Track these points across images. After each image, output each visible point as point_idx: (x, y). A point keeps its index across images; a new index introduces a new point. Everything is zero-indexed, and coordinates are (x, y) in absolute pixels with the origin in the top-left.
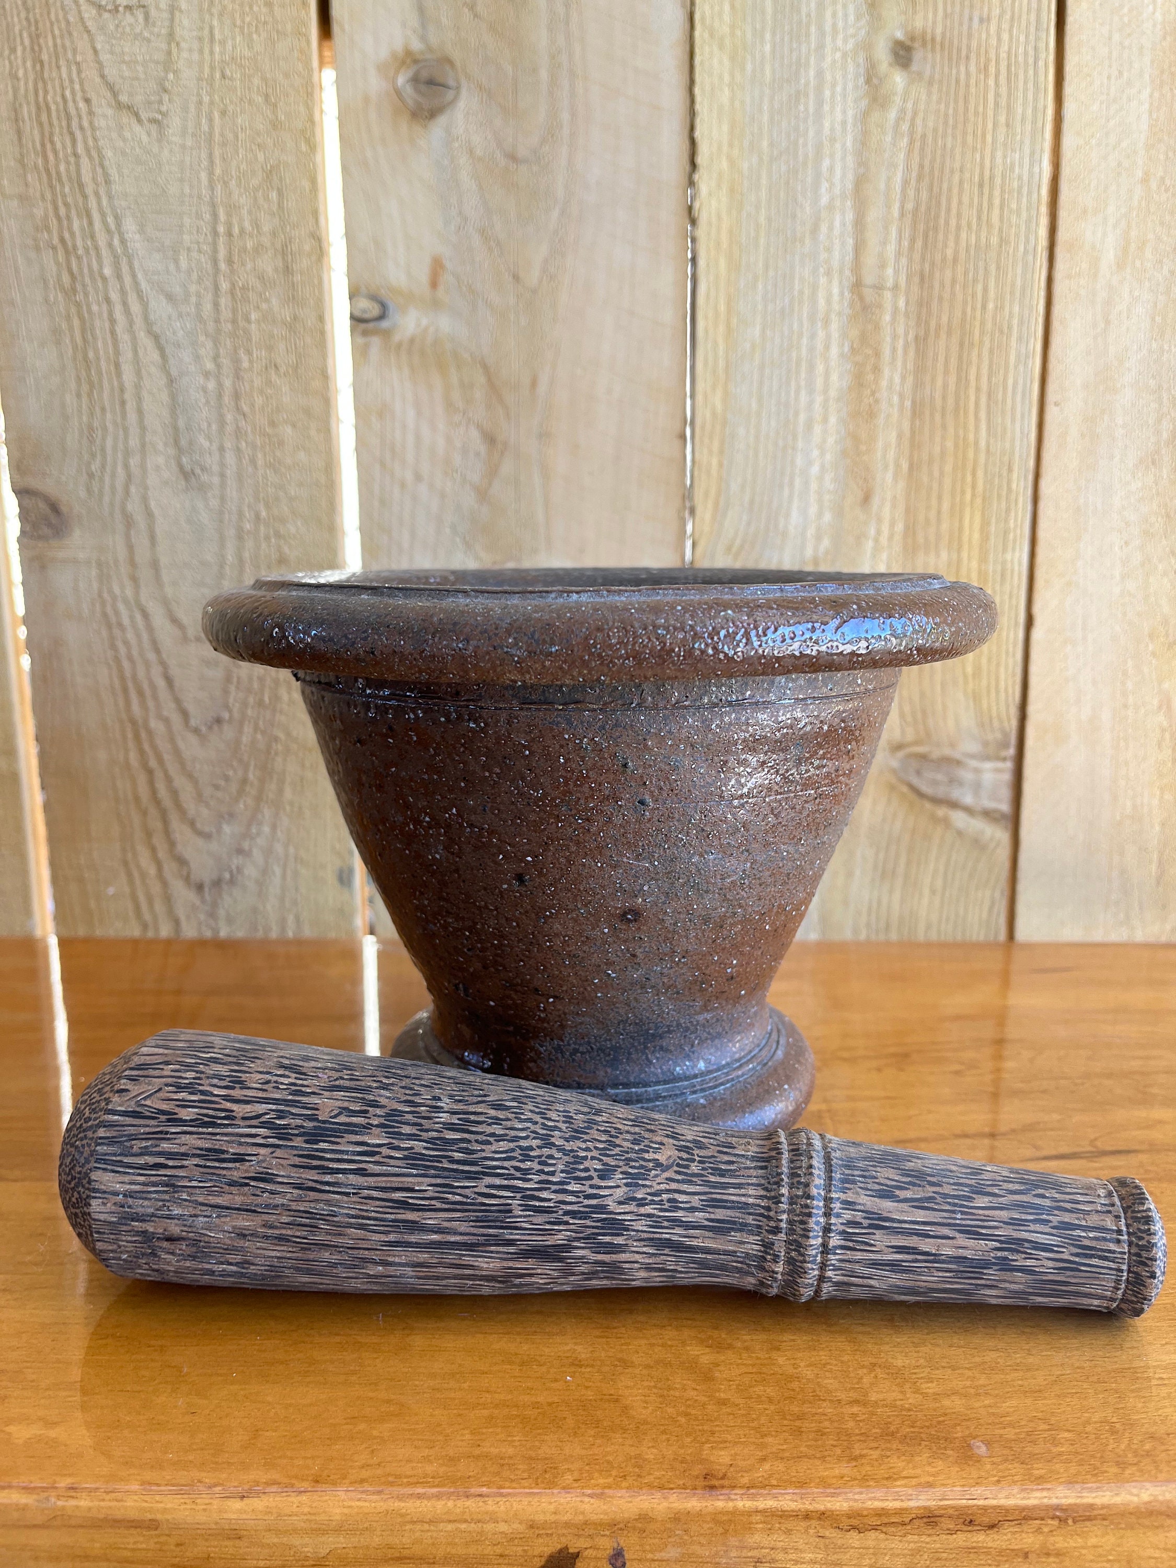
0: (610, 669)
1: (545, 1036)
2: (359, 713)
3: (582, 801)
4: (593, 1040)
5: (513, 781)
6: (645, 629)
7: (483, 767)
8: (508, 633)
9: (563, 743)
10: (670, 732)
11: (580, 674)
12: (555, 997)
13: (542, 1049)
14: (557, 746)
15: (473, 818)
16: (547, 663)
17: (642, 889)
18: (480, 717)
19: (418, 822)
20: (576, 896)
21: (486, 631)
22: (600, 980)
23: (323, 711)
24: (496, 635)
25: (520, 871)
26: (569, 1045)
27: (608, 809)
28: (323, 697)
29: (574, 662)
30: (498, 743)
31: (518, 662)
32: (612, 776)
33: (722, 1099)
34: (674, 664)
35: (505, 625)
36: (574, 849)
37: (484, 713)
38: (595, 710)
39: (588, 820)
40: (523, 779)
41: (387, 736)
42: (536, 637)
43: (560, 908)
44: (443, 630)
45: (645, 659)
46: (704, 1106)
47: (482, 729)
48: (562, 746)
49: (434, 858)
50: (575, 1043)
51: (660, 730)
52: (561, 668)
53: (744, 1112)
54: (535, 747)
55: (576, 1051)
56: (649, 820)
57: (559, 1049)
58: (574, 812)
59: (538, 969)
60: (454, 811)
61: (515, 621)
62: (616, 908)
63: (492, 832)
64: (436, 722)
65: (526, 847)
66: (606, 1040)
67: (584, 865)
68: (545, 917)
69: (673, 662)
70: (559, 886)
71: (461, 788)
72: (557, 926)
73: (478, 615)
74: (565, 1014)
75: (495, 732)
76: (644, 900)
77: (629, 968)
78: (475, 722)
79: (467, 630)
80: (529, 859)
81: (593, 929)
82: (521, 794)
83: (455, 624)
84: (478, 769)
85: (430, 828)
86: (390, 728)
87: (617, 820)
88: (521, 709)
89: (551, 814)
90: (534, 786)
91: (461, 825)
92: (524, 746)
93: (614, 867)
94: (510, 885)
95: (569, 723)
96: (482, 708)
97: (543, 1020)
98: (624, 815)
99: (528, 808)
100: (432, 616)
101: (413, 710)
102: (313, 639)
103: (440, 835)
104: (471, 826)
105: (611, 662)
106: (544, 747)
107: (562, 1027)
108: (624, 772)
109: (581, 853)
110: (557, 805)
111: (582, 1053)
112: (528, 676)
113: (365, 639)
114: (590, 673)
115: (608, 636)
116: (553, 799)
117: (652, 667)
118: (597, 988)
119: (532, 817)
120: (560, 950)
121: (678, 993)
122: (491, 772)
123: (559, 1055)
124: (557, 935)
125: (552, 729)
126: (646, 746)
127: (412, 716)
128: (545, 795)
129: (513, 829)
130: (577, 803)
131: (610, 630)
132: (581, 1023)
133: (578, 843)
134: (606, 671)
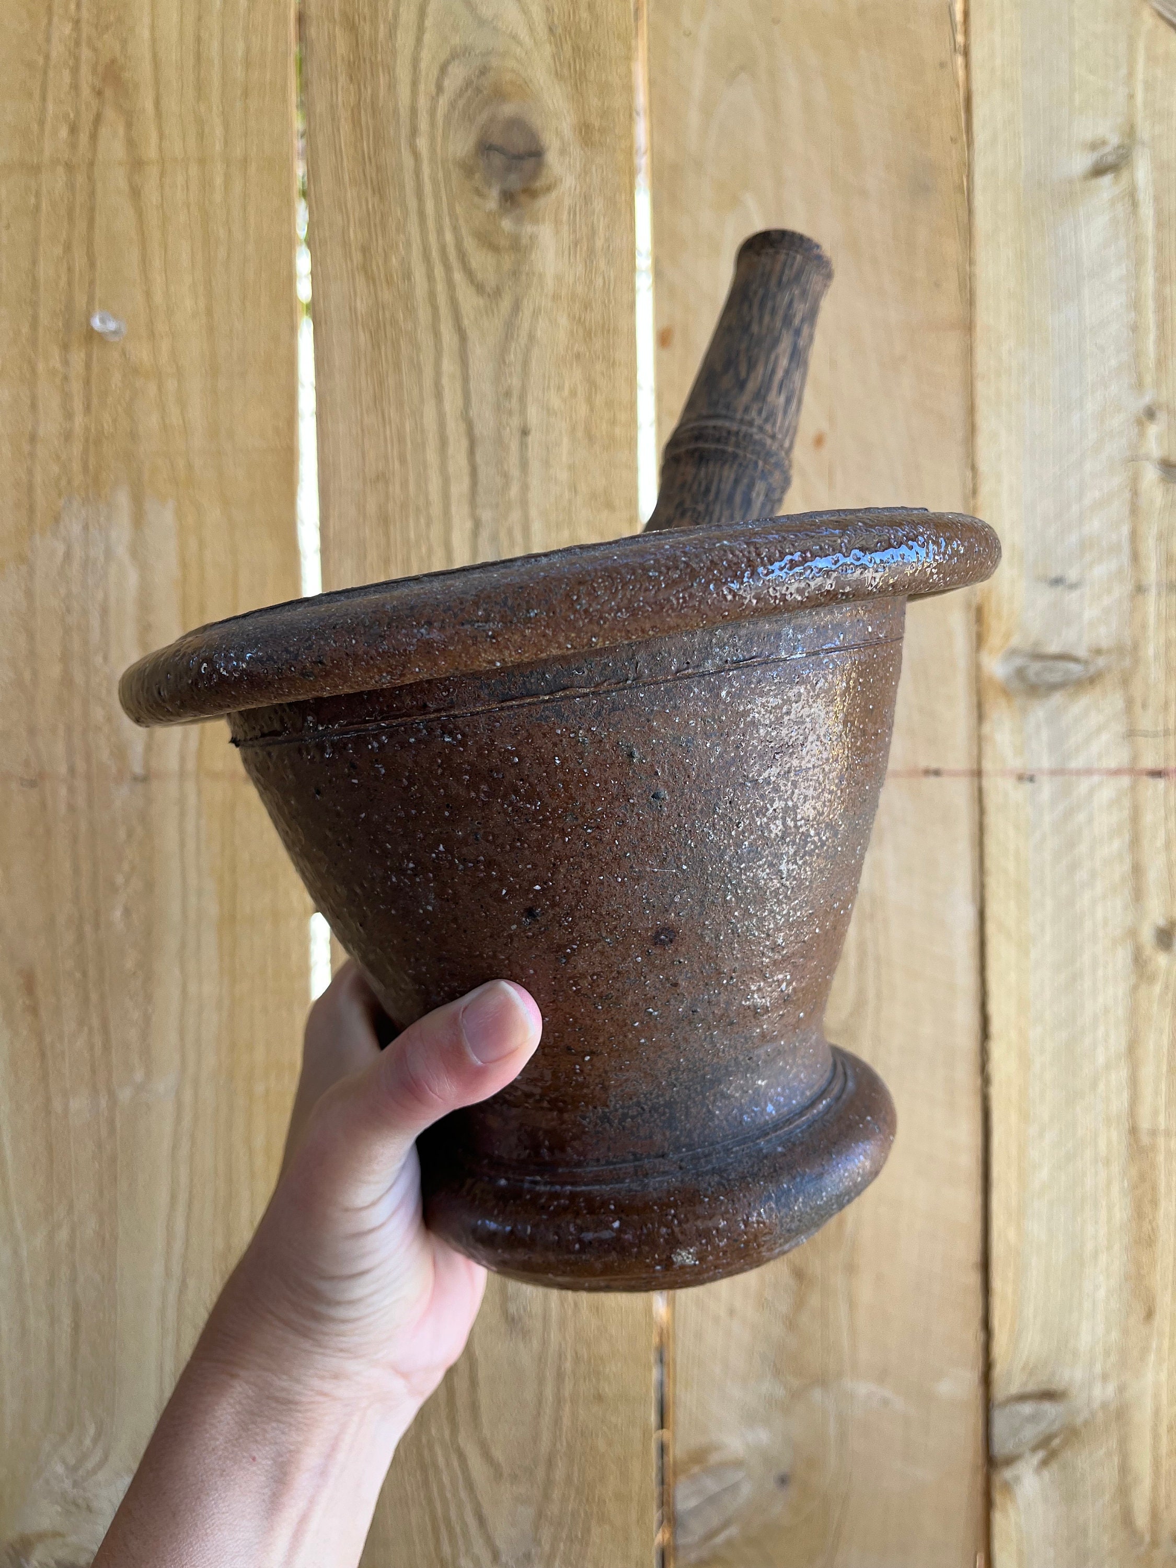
0: (601, 626)
1: (587, 1104)
2: (313, 757)
3: (589, 806)
4: (643, 1100)
5: (505, 797)
6: (634, 574)
7: (468, 787)
8: (476, 604)
9: (555, 739)
10: (675, 707)
11: (567, 638)
12: (592, 1053)
13: (584, 1122)
14: (550, 745)
15: (465, 850)
16: (528, 632)
17: (673, 901)
18: (456, 728)
19: (402, 871)
20: (597, 924)
21: (449, 608)
22: (642, 1023)
23: (272, 770)
24: (462, 610)
25: (529, 904)
26: (616, 1110)
27: (619, 812)
28: (269, 754)
29: (558, 625)
30: (481, 755)
31: (493, 637)
32: (618, 771)
33: (802, 1143)
34: (674, 610)
35: (469, 598)
36: (587, 865)
37: (460, 721)
38: (587, 695)
39: (598, 827)
40: (516, 792)
41: (350, 776)
42: (510, 603)
43: (582, 942)
44: (398, 617)
45: (639, 608)
46: (784, 1155)
47: (460, 742)
48: (555, 745)
49: (425, 911)
50: (622, 1107)
51: (664, 707)
52: (544, 635)
53: (830, 1153)
54: (524, 751)
55: (625, 1116)
56: (669, 816)
57: (605, 1118)
58: (581, 820)
59: (567, 1023)
60: (441, 848)
61: (481, 591)
62: (647, 930)
63: (490, 864)
64: (404, 745)
65: (532, 874)
66: (658, 1096)
67: (602, 883)
68: (567, 956)
69: (672, 608)
70: (577, 914)
71: (446, 819)
72: (582, 965)
73: (436, 594)
74: (606, 1072)
75: (476, 742)
76: (678, 914)
77: (672, 1002)
78: (451, 734)
79: (428, 610)
80: (537, 887)
81: (624, 959)
82: (517, 810)
83: (412, 608)
84: (462, 792)
85: (416, 875)
86: (353, 766)
87: (632, 822)
88: (502, 709)
89: (554, 829)
90: (529, 799)
91: (452, 863)
92: (511, 753)
93: (637, 880)
94: (519, 923)
95: (559, 715)
96: (455, 717)
97: (582, 1086)
98: (638, 815)
99: (527, 827)
100: (383, 605)
101: (376, 737)
102: (248, 663)
103: (429, 881)
104: (464, 861)
105: (601, 618)
106: (535, 749)
107: (605, 1088)
108: (631, 763)
109: (597, 869)
110: (560, 817)
111: (633, 1118)
112: (507, 653)
113: (309, 648)
114: (578, 636)
115: (594, 588)
116: (555, 810)
117: (649, 617)
118: (639, 1033)
119: (534, 836)
120: (590, 994)
121: (732, 1024)
122: (477, 791)
123: (607, 1125)
124: (583, 976)
125: (540, 726)
126: (651, 728)
127: (376, 745)
128: (544, 806)
129: (513, 855)
130: (582, 809)
131: (593, 581)
132: (626, 1080)
133: (591, 857)
134: (596, 629)
